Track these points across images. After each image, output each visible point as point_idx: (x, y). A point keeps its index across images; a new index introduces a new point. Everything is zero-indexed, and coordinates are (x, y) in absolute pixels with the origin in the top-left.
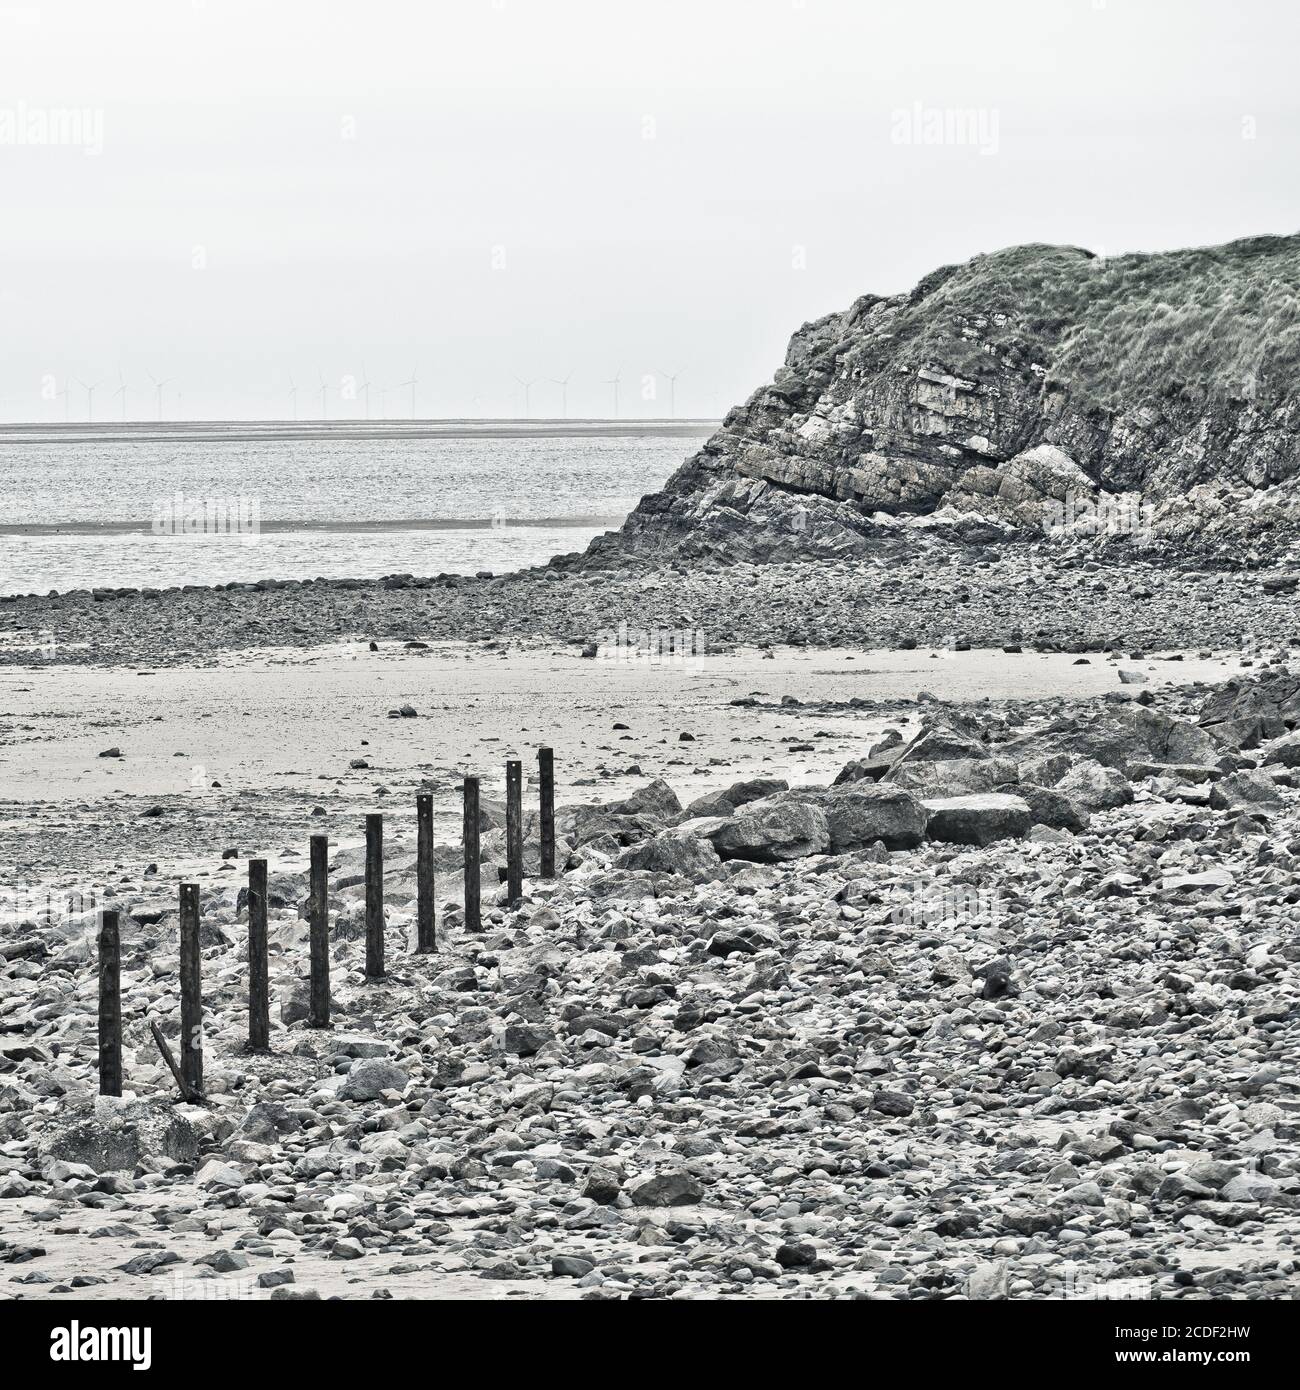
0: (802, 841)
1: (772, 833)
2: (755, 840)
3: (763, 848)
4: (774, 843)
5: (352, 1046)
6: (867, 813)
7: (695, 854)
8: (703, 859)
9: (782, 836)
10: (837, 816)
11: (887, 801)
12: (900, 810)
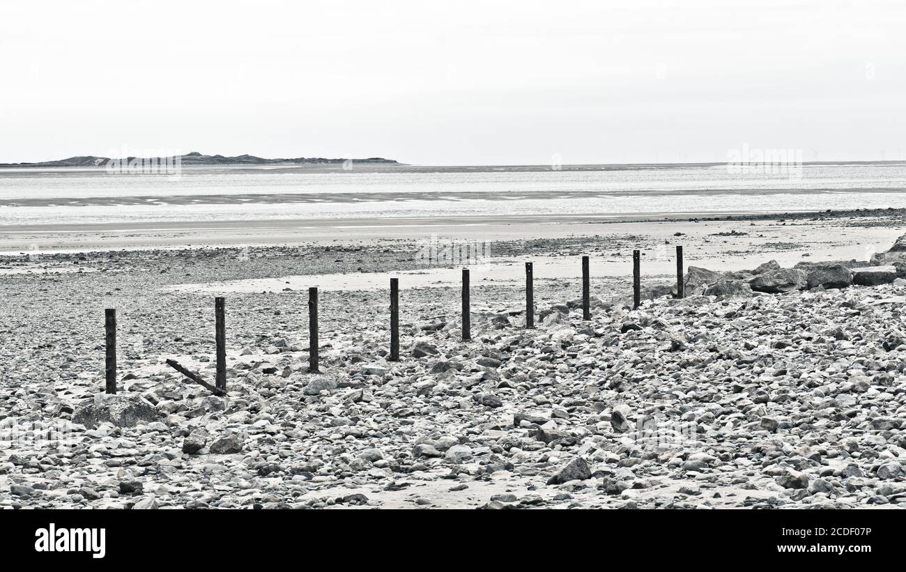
0: (792, 284)
1: (777, 281)
2: (770, 284)
3: (773, 287)
4: (778, 285)
5: (368, 370)
6: (824, 273)
7: (740, 289)
8: (744, 291)
9: (782, 282)
10: (813, 274)
11: (832, 268)
12: (838, 272)
